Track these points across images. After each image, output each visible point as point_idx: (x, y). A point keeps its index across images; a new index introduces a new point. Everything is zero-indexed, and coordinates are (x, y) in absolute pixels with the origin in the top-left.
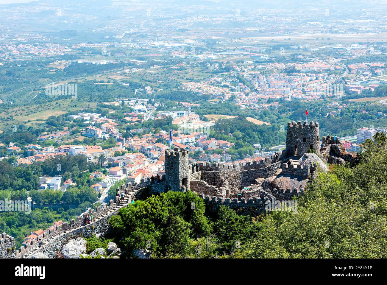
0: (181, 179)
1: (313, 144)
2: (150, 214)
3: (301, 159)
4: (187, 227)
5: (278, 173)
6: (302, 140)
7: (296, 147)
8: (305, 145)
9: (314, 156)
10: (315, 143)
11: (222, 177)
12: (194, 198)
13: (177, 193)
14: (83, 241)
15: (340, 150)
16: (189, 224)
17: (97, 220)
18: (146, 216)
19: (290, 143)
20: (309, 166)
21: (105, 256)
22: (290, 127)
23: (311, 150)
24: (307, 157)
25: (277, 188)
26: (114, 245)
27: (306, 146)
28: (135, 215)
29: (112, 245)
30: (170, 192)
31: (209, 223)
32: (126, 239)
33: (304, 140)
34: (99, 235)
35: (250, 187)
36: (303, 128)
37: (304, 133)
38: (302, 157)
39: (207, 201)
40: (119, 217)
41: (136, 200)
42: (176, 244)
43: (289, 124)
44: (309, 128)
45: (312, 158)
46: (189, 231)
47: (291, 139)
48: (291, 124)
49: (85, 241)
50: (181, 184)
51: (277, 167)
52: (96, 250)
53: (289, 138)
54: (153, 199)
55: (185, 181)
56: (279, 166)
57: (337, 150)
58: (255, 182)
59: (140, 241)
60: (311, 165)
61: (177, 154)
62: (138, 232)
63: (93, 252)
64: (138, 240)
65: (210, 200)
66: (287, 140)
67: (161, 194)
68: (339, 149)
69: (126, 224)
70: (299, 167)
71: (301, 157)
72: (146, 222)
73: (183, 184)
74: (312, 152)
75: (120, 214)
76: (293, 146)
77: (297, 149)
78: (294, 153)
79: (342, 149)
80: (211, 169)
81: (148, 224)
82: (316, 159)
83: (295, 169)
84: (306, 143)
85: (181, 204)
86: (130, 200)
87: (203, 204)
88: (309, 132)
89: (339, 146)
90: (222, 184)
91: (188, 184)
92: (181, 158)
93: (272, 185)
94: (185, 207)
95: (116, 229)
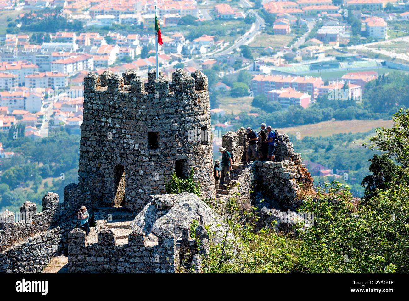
1: (186, 160)
3: (143, 218)
6: (145, 141)
7: (119, 170)
8: (157, 162)
9: (192, 203)
10: (195, 153)
15: (293, 181)
19: (97, 156)
20: (178, 237)
22: (93, 91)
23: (178, 181)
24: (166, 208)
27: (159, 166)
33: (153, 140)
36: (144, 93)
37: (152, 112)
38: (145, 209)
43: (89, 81)
44: (172, 93)
45: (185, 211)
47: (98, 141)
48: (98, 82)
51: (44, 252)
53: (93, 138)
56: (55, 248)
57: (278, 184)
60: (185, 232)
66: (83, 144)
68: (286, 180)
70: (136, 239)
71: (140, 210)
74: (184, 188)
76: (108, 170)
77: (122, 182)
78: (113, 197)
79: (299, 179)
82: (203, 212)
83: (121, 251)
84: (157, 152)
88: (172, 110)
89: (286, 166)
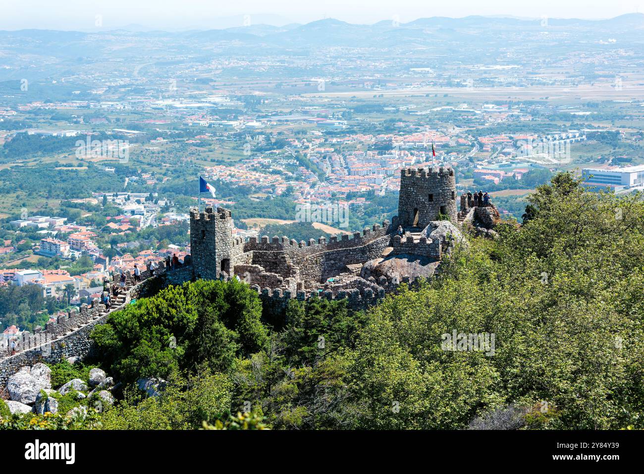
0: (218, 260)
1: (445, 206)
2: (166, 317)
3: (426, 231)
4: (232, 338)
5: (386, 254)
6: (427, 198)
7: (416, 210)
8: (432, 207)
9: (447, 225)
10: (449, 203)
11: (290, 262)
12: (243, 290)
13: (212, 283)
14: (46, 368)
15: (491, 216)
16: (235, 334)
17: (69, 333)
18: (158, 322)
19: (406, 204)
20: (441, 240)
21: (85, 392)
22: (405, 176)
23: (441, 215)
24: (436, 227)
25: (386, 276)
26: (102, 373)
27: (433, 208)
28: (139, 321)
29: (97, 373)
30: (200, 282)
31: (269, 335)
32: (123, 361)
33: (431, 197)
34: (74, 359)
35: (337, 278)
36: (427, 177)
37: (430, 185)
38: (427, 227)
39: (264, 297)
40: (109, 327)
41: (139, 298)
42: (214, 360)
43: (403, 172)
44: (439, 177)
45: (444, 229)
46: (234, 346)
47: (407, 198)
48: (407, 172)
49: (49, 370)
50: (218, 269)
51: (383, 245)
52: (69, 383)
53: (404, 196)
54: (170, 292)
55: (225, 263)
56: (388, 243)
57: (485, 217)
58: (346, 270)
59: (147, 364)
60: (444, 237)
61: (212, 217)
62: (144, 348)
63: (64, 387)
64: (144, 361)
65: (270, 295)
66: (400, 199)
67: (185, 284)
68: (488, 215)
69: (122, 338)
70: (423, 240)
71: (425, 227)
72: (159, 332)
73: (222, 269)
74: (444, 218)
75: (110, 321)
76: (411, 210)
77: (417, 215)
78: (413, 222)
79: (494, 215)
80: (270, 247)
81: (162, 334)
82: (452, 229)
83: (416, 245)
84: (432, 203)
85: (220, 300)
86: (128, 299)
87: (257, 301)
88: (439, 185)
89: (489, 209)
90: (288, 272)
91: (232, 270)
92: (218, 224)
93: (376, 272)
94: (227, 306)
95: (105, 347)
